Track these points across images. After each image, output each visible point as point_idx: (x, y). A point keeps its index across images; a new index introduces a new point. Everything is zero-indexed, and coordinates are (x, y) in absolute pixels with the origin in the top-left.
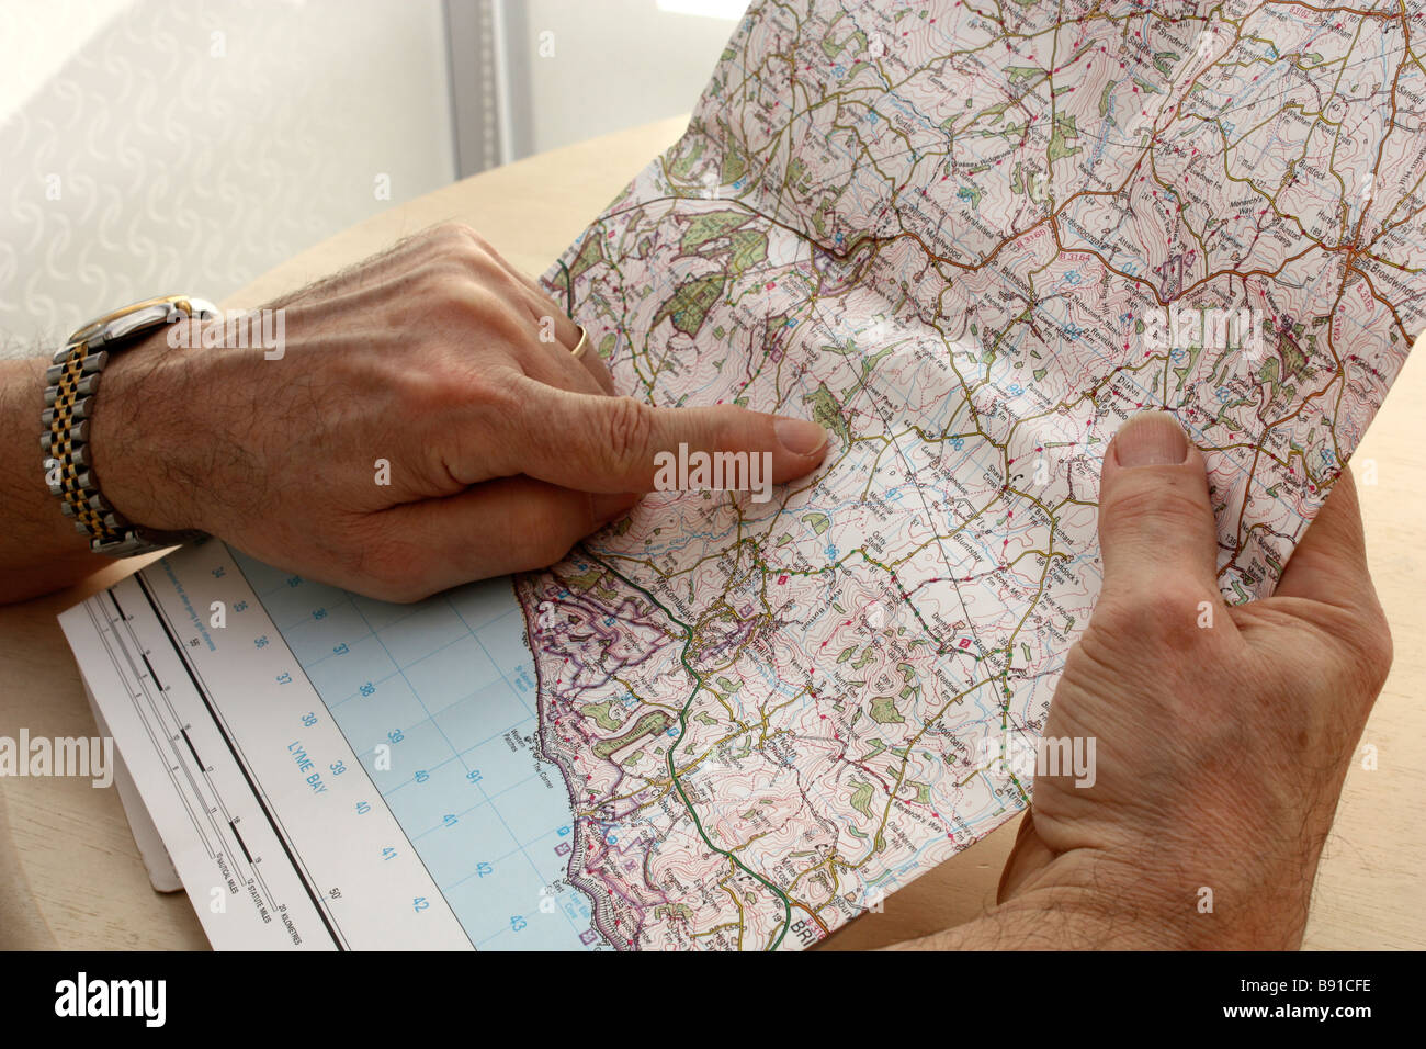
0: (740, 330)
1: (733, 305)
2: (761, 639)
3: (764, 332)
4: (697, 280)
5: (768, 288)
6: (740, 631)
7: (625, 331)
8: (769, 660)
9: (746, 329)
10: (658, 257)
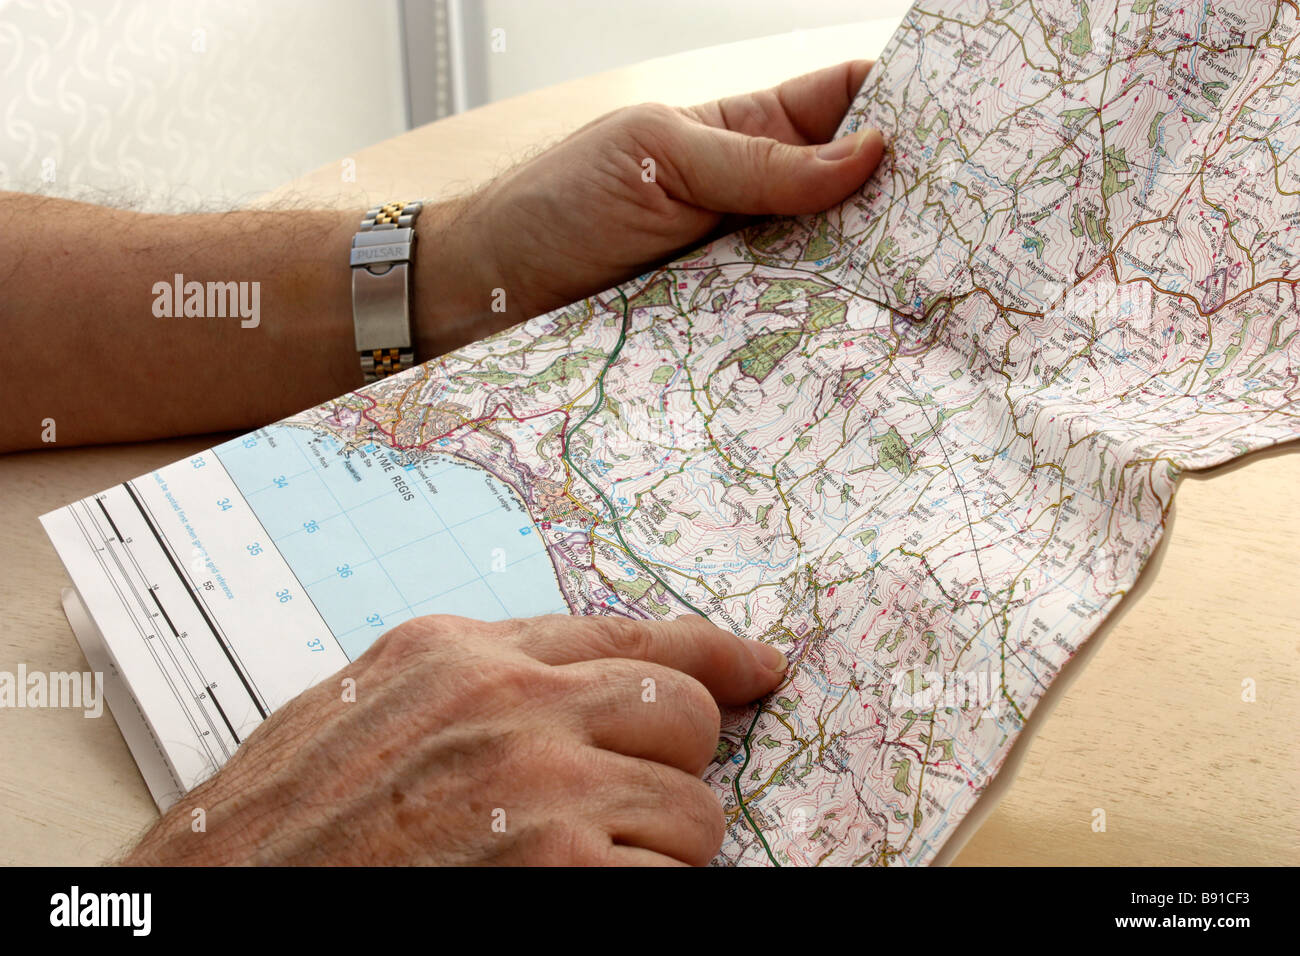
0: (812, 378)
1: (808, 357)
2: (815, 652)
3: (838, 381)
4: (772, 333)
5: (846, 345)
6: (796, 649)
7: (685, 368)
8: (821, 668)
9: (819, 377)
10: (732, 312)
